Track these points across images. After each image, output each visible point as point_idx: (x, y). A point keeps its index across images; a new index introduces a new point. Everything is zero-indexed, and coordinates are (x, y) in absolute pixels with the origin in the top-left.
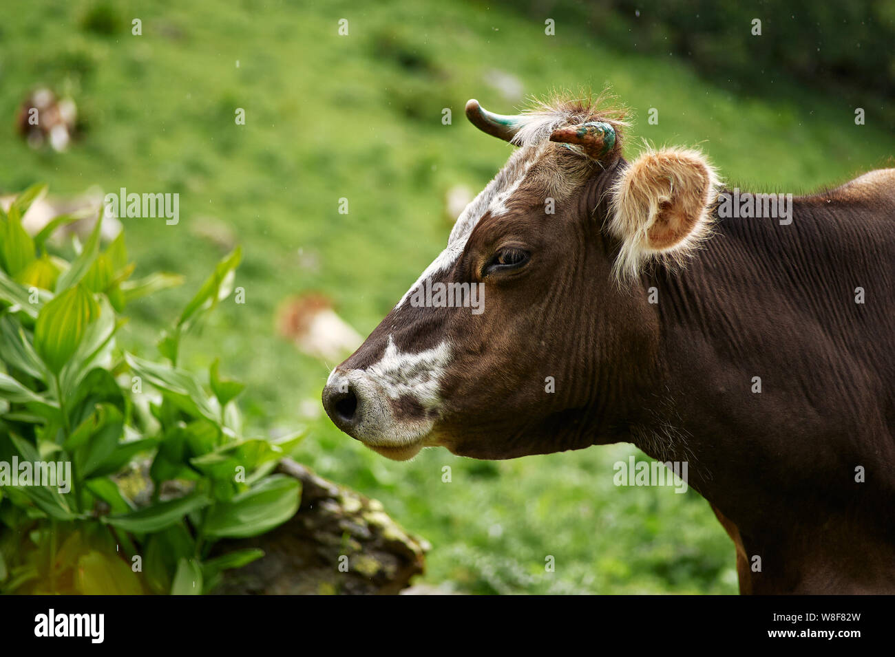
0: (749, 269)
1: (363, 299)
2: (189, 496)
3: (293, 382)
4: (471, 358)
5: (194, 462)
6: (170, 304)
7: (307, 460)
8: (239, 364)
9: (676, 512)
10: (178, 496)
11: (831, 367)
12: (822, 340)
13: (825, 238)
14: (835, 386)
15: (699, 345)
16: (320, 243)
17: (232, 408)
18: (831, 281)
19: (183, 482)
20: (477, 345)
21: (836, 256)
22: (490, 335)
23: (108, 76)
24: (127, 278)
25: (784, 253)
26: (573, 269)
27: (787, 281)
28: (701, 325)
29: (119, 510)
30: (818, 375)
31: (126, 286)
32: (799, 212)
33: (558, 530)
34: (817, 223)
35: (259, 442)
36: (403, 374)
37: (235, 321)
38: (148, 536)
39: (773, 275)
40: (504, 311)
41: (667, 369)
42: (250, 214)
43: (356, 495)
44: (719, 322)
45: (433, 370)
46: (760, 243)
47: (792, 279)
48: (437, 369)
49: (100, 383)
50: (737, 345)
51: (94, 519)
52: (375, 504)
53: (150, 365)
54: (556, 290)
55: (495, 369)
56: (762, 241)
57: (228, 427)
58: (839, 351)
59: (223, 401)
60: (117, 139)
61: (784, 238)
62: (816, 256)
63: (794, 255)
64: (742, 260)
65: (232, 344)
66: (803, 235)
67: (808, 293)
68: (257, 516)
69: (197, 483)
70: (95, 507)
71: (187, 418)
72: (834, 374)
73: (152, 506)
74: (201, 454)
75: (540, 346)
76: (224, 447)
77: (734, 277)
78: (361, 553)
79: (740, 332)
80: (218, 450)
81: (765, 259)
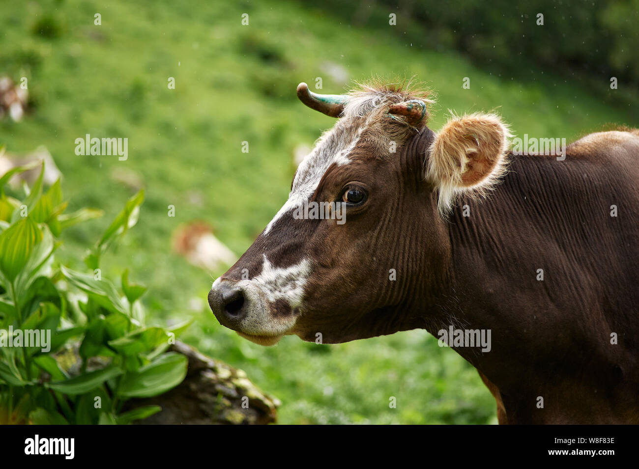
0: (508, 204)
1: (234, 226)
2: (108, 368)
3: (184, 286)
4: (324, 270)
5: (111, 343)
6: (95, 230)
7: (193, 341)
8: (144, 273)
9: (457, 377)
10: (100, 368)
11: (565, 273)
12: (559, 254)
13: (560, 181)
14: (568, 288)
15: (476, 259)
16: (203, 186)
17: (138, 305)
18: (565, 212)
19: (104, 358)
20: (329, 261)
21: (568, 194)
22: (338, 254)
23: (51, 68)
24: (62, 212)
25: (532, 192)
26: (396, 205)
27: (535, 212)
28: (477, 245)
29: (58, 378)
30: (556, 279)
31: (61, 218)
32: (542, 163)
33: (373, 390)
34: (555, 171)
35: (157, 329)
36: (278, 284)
37: (142, 243)
38: (78, 397)
39: (525, 209)
40: (348, 236)
41: (454, 277)
42: (152, 165)
43: (227, 367)
44: (489, 242)
45: (298, 280)
46: (516, 186)
47: (537, 210)
48: (301, 279)
49: (43, 288)
50: (501, 259)
51: (40, 385)
52: (241, 373)
53: (79, 274)
54: (384, 220)
55: (341, 278)
56: (517, 184)
57: (135, 319)
58: (570, 262)
59: (131, 300)
60: (58, 112)
61: (532, 183)
62: (554, 194)
63: (539, 194)
64: (502, 198)
65: (140, 258)
66: (545, 179)
67: (549, 222)
68: (156, 382)
69: (113, 358)
70: (41, 376)
71: (106, 312)
72: (567, 279)
73: (82, 375)
74: (116, 338)
75: (373, 261)
76: (132, 333)
77: (498, 210)
78: (231, 408)
79: (503, 249)
80: (128, 335)
81: (518, 197)
